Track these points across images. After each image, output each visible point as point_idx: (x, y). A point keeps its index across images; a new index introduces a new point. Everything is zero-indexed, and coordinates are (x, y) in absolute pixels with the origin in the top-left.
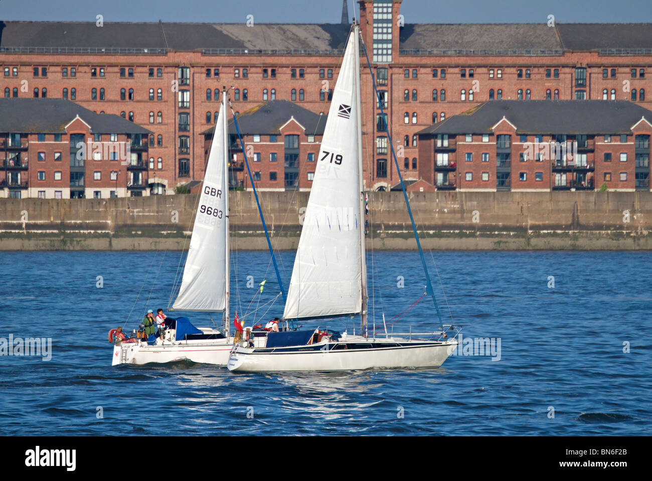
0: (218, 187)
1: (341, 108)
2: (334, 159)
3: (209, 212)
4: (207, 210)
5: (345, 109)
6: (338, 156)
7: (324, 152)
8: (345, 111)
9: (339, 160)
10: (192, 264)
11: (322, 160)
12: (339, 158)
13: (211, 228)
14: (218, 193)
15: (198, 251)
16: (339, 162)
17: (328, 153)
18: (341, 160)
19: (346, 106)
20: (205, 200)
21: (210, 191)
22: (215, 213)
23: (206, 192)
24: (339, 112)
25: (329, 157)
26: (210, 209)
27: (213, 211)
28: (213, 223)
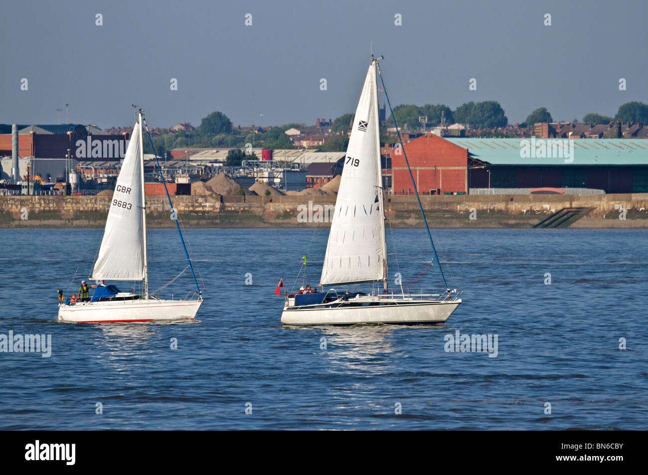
0: (128, 185)
1: (360, 123)
2: (354, 163)
3: (119, 205)
4: (118, 203)
5: (363, 124)
6: (356, 160)
7: (348, 157)
8: (362, 126)
9: (357, 163)
10: (105, 244)
11: (347, 163)
12: (357, 161)
13: (120, 217)
14: (127, 190)
15: (109, 234)
16: (356, 164)
17: (350, 158)
18: (358, 163)
19: (363, 122)
20: (117, 195)
21: (121, 189)
22: (125, 205)
23: (118, 190)
24: (359, 126)
25: (351, 160)
26: (120, 203)
27: (122, 204)
28: (122, 213)
